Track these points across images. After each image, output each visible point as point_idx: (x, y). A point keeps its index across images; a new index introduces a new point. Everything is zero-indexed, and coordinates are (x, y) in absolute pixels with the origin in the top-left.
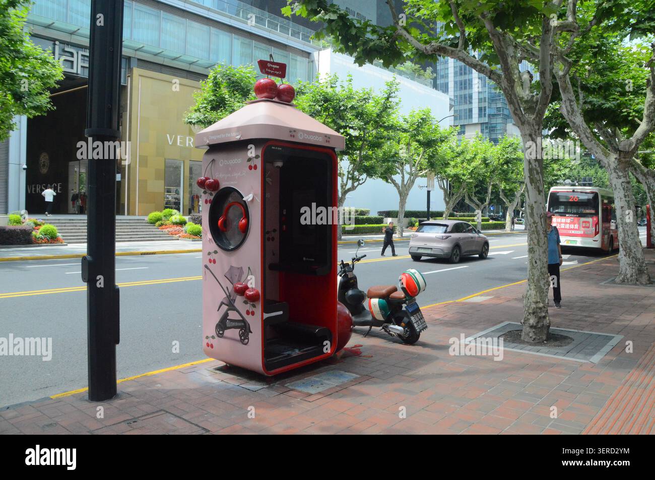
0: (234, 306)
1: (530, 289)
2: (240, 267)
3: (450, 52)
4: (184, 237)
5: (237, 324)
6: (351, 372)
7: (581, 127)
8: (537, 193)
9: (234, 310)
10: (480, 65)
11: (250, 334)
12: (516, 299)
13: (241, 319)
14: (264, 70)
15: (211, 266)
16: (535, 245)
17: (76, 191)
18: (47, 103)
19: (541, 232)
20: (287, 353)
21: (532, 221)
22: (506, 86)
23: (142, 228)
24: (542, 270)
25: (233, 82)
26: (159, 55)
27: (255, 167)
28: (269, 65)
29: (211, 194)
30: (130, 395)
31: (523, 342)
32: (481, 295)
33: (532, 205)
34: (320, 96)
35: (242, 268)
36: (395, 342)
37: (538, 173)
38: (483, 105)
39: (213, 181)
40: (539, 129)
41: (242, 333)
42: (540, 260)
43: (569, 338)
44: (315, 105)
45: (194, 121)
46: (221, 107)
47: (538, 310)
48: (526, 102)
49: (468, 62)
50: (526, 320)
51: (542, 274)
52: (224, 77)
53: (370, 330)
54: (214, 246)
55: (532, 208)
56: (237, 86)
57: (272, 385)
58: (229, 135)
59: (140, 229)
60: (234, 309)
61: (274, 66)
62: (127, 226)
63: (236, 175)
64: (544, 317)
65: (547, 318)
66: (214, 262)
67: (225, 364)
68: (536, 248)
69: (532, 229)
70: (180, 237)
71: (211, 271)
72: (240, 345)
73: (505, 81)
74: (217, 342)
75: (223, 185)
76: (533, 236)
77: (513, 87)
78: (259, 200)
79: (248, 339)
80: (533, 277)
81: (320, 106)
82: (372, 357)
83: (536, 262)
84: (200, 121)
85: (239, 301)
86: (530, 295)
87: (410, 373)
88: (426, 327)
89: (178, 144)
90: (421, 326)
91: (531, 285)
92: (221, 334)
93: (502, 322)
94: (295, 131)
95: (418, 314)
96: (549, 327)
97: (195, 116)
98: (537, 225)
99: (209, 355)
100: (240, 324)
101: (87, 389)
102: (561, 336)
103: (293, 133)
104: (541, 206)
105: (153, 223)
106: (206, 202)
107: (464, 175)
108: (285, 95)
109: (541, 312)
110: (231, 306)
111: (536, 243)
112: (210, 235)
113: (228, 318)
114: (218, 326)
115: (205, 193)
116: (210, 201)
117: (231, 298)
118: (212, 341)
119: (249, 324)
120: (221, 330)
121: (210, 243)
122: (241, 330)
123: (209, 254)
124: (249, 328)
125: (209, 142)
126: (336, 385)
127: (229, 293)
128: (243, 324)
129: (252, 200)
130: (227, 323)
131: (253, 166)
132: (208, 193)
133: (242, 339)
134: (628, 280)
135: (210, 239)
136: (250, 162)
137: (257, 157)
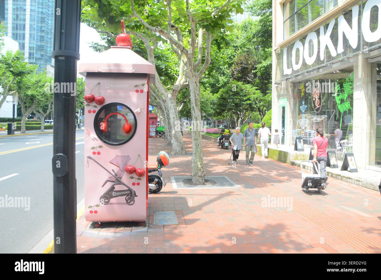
0: (120, 182)
1: (197, 158)
2: (126, 155)
3: (165, 33)
5: (123, 193)
9: (121, 184)
10: (178, 43)
11: (135, 197)
15: (95, 157)
24: (201, 149)
27: (142, 92)
29: (95, 107)
35: (128, 156)
39: (100, 98)
41: (129, 198)
42: (200, 144)
54: (99, 142)
58: (123, 69)
63: (123, 95)
71: (94, 160)
72: (127, 206)
74: (101, 208)
75: (107, 102)
78: (145, 112)
79: (134, 201)
83: (198, 145)
85: (125, 178)
92: (106, 202)
100: (126, 193)
106: (89, 112)
110: (118, 182)
112: (94, 135)
113: (114, 190)
114: (103, 197)
115: (88, 105)
116: (94, 112)
117: (118, 176)
118: (96, 209)
119: (135, 191)
120: (107, 200)
121: (94, 141)
122: (128, 196)
123: (93, 148)
124: (135, 194)
125: (101, 71)
126: (176, 218)
127: (115, 173)
128: (129, 192)
129: (140, 112)
130: (113, 193)
131: (140, 90)
132: (92, 105)
133: (129, 202)
134: (177, 153)
135: (95, 138)
136: (137, 88)
137: (143, 85)
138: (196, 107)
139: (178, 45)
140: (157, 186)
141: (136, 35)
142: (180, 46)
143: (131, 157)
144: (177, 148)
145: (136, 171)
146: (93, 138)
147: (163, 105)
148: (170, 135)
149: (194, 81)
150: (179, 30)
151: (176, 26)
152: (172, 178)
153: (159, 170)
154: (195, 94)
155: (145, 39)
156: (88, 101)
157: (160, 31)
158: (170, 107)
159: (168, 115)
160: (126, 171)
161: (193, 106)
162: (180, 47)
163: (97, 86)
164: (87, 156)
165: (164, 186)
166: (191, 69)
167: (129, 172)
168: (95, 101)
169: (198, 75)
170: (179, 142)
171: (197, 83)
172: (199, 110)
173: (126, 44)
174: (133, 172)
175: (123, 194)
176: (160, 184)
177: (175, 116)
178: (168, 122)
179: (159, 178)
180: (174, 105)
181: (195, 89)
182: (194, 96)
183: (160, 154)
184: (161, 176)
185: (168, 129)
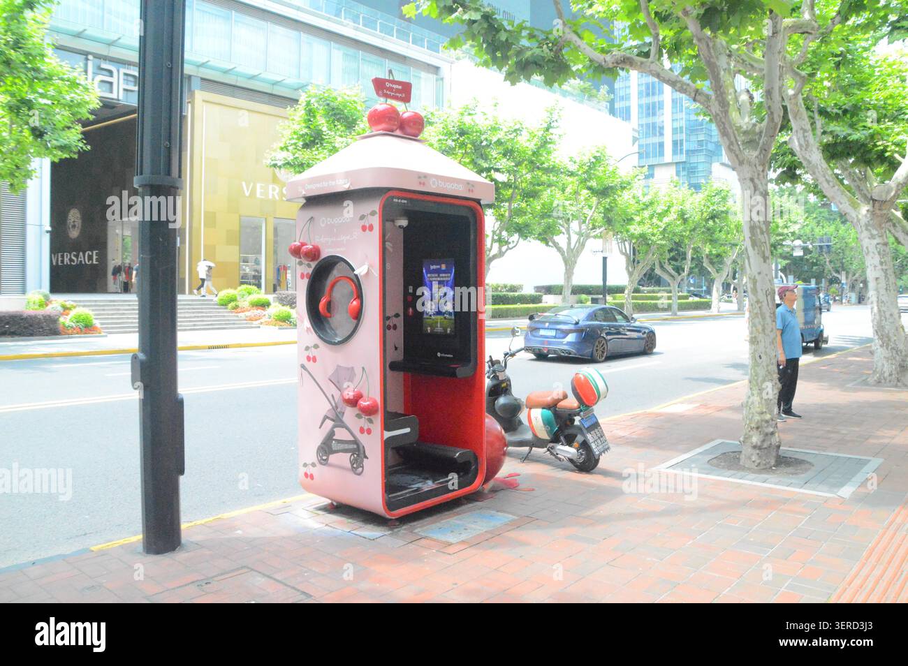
0: (343, 422)
1: (752, 395)
2: (350, 366)
3: (639, 64)
4: (268, 324)
5: (346, 446)
6: (504, 512)
7: (820, 167)
8: (762, 260)
9: (343, 427)
10: (680, 81)
11: (365, 459)
12: (731, 408)
13: (352, 439)
14: (380, 92)
15: (309, 365)
16: (759, 333)
17: (118, 262)
18: (79, 141)
19: (768, 315)
20: (417, 486)
21: (755, 299)
22: (718, 112)
23: (210, 312)
24: (769, 368)
25: (333, 109)
26: (230, 72)
27: (371, 228)
28: (388, 85)
29: (309, 266)
30: (199, 545)
31: (743, 468)
32: (682, 403)
33: (755, 276)
34: (454, 127)
35: (353, 368)
36: (565, 469)
37: (762, 233)
38: (678, 137)
39: (311, 247)
40: (763, 171)
41: (355, 459)
42: (766, 353)
43: (808, 462)
44: (447, 140)
45: (280, 163)
46: (317, 143)
47: (763, 423)
48: (745, 133)
49: (664, 78)
50: (747, 438)
51: (769, 373)
52: (321, 102)
53: (530, 453)
54: (313, 338)
55: (754, 282)
56: (339, 114)
57: (396, 530)
58: (333, 183)
59: (206, 313)
60: (343, 425)
61: (395, 86)
62: (189, 309)
63: (344, 238)
64: (772, 433)
65: (777, 435)
66: (314, 360)
67: (330, 502)
68: (760, 337)
69: (755, 311)
70: (261, 323)
71: (309, 373)
72: (351, 476)
73: (716, 103)
74: (318, 471)
75: (325, 254)
76: (757, 321)
77: (726, 112)
78: (376, 273)
79: (363, 467)
80: (756, 378)
81: (453, 141)
82: (533, 490)
84: (288, 163)
85: (349, 414)
86: (753, 403)
87: (588, 513)
88: (608, 448)
89: (258, 195)
90: (601, 447)
91: (754, 388)
92: (324, 460)
93: (713, 440)
94: (426, 176)
95: (596, 430)
96: (779, 447)
97: (282, 156)
98: (762, 305)
99: (308, 489)
100: (351, 446)
101: (140, 537)
102: (796, 459)
103: (423, 180)
104: (767, 278)
105: (224, 304)
106: (302, 276)
107: (653, 235)
108: (410, 127)
109: (767, 427)
110: (338, 421)
111: (760, 330)
112: (307, 323)
113: (334, 438)
114: (321, 449)
115: (301, 263)
116: (308, 276)
117: (339, 410)
118: (312, 470)
119: (363, 446)
120: (325, 455)
121: (308, 334)
122: (353, 454)
123: (307, 348)
124: (364, 452)
125: (305, 193)
127: (335, 403)
128: (355, 446)
129: (367, 273)
130: (332, 444)
131: (367, 226)
132: (304, 264)
133: (354, 468)
134: (886, 380)
135: (308, 328)
136: (364, 221)
137: (373, 213)
138: (754, 249)
139: (679, 85)
140: (582, 454)
146: (306, 329)
158: (867, 248)
163: (308, 224)
164: (300, 364)
167: (351, 404)
170: (893, 348)
175: (346, 448)
177: (879, 274)
180: (877, 244)
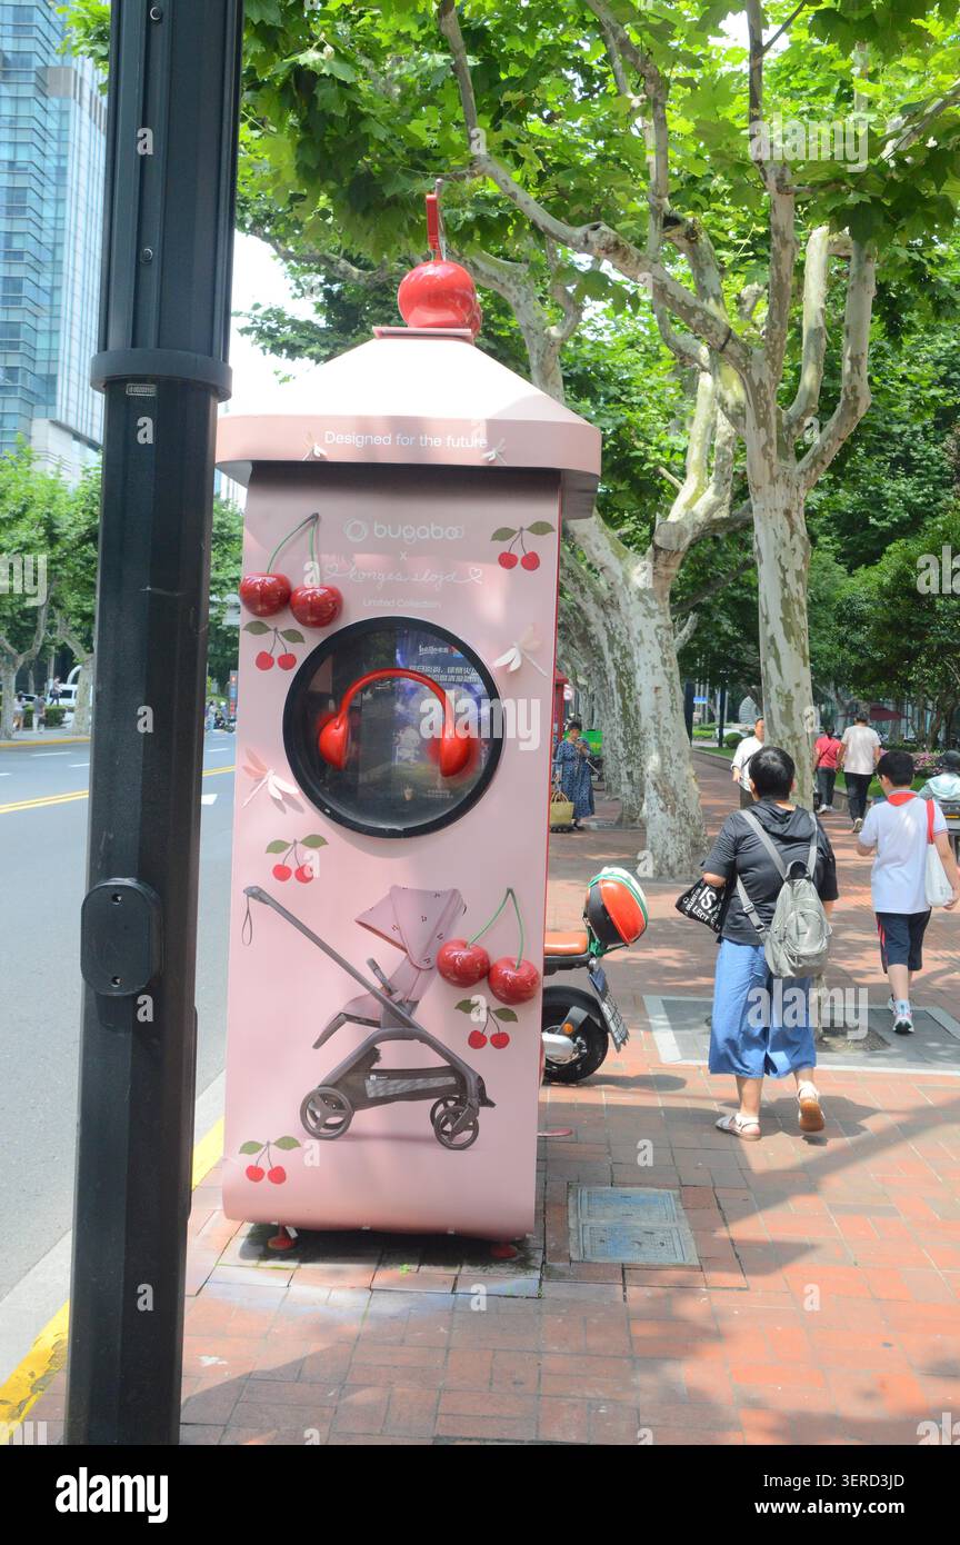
0: (410, 1025)
2: (444, 887)
5: (420, 1084)
9: (410, 1039)
11: (483, 1110)
13: (443, 1063)
15: (284, 891)
27: (532, 562)
29: (293, 636)
35: (454, 892)
39: (319, 592)
41: (448, 1111)
54: (310, 818)
60: (410, 1033)
63: (436, 578)
66: (303, 876)
72: (437, 1155)
74: (307, 1158)
75: (356, 612)
78: (544, 669)
79: (476, 1129)
85: (433, 1009)
92: (329, 1127)
100: (436, 1083)
106: (265, 661)
110: (396, 1019)
112: (283, 782)
113: (376, 1066)
114: (319, 1099)
115: (258, 629)
116: (286, 662)
117: (397, 997)
118: (279, 1158)
119: (480, 1078)
120: (336, 1115)
121: (284, 811)
122: (444, 1101)
123: (278, 846)
124: (483, 1091)
125: (325, 453)
126: (685, 1227)
127: (383, 980)
128: (451, 1080)
129: (519, 669)
130: (368, 1083)
131: (520, 556)
132: (276, 630)
133: (446, 1133)
134: (671, 869)
135: (286, 795)
136: (509, 542)
137: (540, 528)
138: (789, 642)
139: (699, 316)
140: (580, 1046)
141: (475, 267)
142: (709, 322)
143: (466, 900)
144: (670, 845)
145: (493, 973)
146: (279, 797)
147: (601, 622)
148: (630, 775)
149: (782, 504)
150: (703, 237)
151: (690, 220)
152: (653, 1002)
153: (593, 962)
154: (784, 571)
155: (519, 290)
156: (259, 608)
157: (612, 248)
158: (640, 633)
159: (620, 675)
160: (443, 974)
161: (769, 634)
162: (710, 328)
163: (305, 530)
164: (243, 888)
165: (618, 1049)
166: (764, 439)
167: (455, 979)
168: (292, 608)
169: (803, 473)
170: (682, 814)
171: (794, 515)
172: (804, 657)
173: (449, 316)
174: (477, 975)
175: (419, 1087)
176: (594, 1037)
177: (661, 680)
178: (625, 708)
179: (591, 1004)
180: (659, 627)
181: (785, 545)
182: (778, 583)
183: (603, 880)
184: (604, 993)
185: (620, 744)
